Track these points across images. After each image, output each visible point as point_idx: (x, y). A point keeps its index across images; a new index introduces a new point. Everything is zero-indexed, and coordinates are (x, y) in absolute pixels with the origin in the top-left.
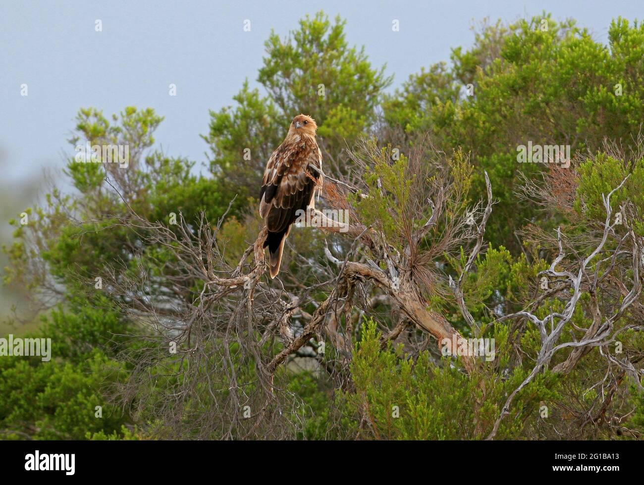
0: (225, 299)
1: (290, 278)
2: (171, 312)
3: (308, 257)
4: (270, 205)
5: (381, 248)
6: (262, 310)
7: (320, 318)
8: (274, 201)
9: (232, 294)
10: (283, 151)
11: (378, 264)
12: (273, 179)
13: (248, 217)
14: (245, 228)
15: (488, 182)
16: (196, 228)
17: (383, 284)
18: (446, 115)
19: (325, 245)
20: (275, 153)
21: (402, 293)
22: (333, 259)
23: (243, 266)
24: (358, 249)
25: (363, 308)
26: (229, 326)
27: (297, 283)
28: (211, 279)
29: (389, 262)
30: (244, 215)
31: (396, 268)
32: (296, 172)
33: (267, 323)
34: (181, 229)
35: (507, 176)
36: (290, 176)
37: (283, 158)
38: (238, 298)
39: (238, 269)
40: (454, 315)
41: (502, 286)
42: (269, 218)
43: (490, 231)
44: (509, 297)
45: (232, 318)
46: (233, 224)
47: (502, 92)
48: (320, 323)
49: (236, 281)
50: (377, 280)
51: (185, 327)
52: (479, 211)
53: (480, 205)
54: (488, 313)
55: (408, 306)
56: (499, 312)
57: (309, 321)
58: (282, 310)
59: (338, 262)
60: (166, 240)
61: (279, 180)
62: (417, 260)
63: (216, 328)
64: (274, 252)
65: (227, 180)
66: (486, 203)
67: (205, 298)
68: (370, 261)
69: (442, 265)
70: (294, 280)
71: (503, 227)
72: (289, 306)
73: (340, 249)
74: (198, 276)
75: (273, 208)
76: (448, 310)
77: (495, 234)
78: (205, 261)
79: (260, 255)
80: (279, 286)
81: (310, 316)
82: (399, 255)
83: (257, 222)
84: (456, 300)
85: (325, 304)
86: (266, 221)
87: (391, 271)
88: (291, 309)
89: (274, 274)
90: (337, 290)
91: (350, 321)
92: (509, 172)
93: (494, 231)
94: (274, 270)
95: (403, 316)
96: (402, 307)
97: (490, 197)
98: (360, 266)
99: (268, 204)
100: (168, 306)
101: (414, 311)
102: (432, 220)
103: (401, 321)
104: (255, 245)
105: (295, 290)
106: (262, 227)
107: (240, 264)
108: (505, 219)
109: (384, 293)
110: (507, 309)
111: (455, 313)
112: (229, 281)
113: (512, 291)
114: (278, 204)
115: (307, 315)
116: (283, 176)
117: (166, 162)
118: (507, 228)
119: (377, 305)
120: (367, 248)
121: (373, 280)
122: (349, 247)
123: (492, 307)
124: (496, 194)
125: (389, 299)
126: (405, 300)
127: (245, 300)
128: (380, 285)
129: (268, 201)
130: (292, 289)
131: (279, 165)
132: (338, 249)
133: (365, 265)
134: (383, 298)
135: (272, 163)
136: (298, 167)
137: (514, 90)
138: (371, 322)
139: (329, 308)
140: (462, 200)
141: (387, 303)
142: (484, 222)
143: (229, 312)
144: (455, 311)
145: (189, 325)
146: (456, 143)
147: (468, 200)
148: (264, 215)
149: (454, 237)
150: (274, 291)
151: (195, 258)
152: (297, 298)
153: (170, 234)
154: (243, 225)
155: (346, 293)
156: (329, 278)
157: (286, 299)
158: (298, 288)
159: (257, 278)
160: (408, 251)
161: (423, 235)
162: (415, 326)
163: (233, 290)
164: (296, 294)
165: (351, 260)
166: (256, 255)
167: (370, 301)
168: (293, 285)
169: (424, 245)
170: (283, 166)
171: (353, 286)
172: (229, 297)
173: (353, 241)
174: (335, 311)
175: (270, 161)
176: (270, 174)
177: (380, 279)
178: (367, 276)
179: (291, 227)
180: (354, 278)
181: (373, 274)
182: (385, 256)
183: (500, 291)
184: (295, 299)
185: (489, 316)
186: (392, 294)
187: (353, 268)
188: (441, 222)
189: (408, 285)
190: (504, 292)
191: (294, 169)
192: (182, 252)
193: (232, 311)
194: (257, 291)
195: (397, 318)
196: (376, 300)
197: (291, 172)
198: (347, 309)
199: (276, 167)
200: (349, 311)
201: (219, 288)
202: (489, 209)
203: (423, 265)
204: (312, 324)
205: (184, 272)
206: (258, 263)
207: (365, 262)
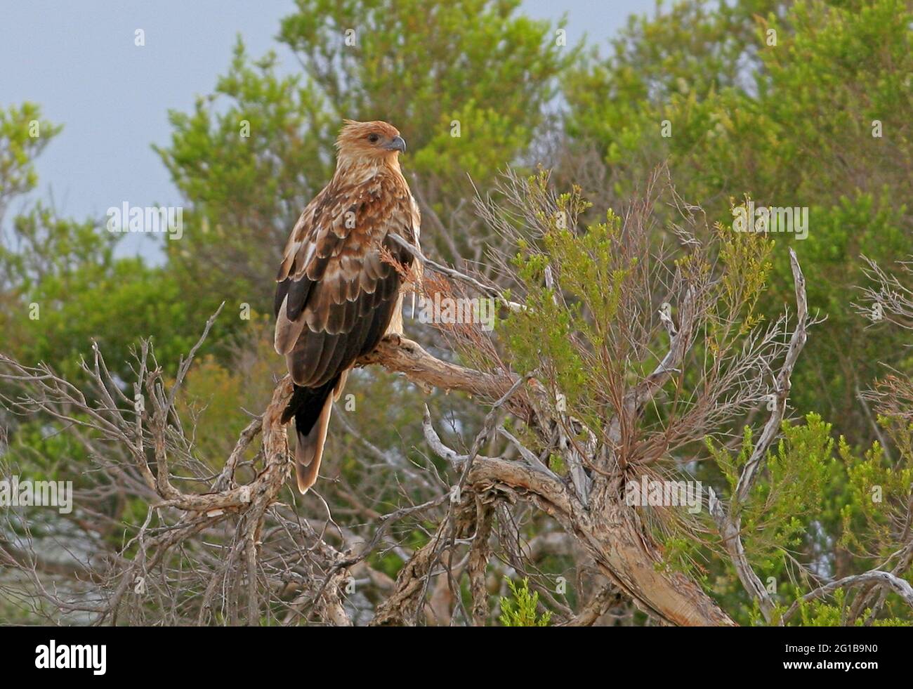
0: (195, 544)
1: (343, 494)
2: (72, 571)
3: (386, 447)
4: (298, 326)
5: (553, 424)
6: (281, 566)
7: (413, 584)
8: (308, 316)
9: (211, 531)
10: (329, 202)
11: (547, 462)
12: (307, 265)
13: (247, 355)
14: (237, 378)
15: (797, 273)
16: (129, 378)
17: (558, 508)
18: (690, 121)
19: (425, 419)
20: (313, 207)
21: (602, 528)
22: (444, 450)
23: (238, 466)
24: (500, 428)
25: (513, 562)
26: (205, 604)
27: (360, 507)
28: (163, 496)
29: (572, 457)
30: (235, 350)
31: (588, 471)
32: (360, 251)
33: (294, 595)
34: (95, 383)
35: (831, 259)
36: (346, 258)
37: (329, 219)
38: (226, 540)
39: (226, 472)
40: (719, 580)
41: (829, 513)
42: (297, 355)
43: (800, 386)
44: (845, 541)
45: (213, 584)
46: (210, 373)
47: (818, 73)
48: (413, 596)
49: (220, 501)
50: (543, 499)
51: (104, 605)
52: (779, 338)
53: (782, 326)
54: (797, 573)
55: (615, 558)
56: (823, 573)
57: (388, 592)
58: (326, 567)
59: (456, 458)
60: (59, 407)
61: (320, 268)
62: (633, 454)
63: (174, 607)
64: (306, 433)
65: (203, 266)
66: (793, 324)
67: (150, 540)
68: (527, 453)
69: (692, 464)
70: (354, 498)
71: (829, 377)
72: (342, 557)
73: (458, 426)
74: (133, 491)
75: (306, 332)
76: (705, 566)
77: (811, 394)
78: (151, 455)
79: (276, 440)
80: (319, 512)
81: (390, 580)
82: (594, 440)
83: (266, 368)
84: (724, 544)
85: (425, 552)
86: (288, 361)
87: (576, 479)
88: (347, 565)
89: (305, 483)
90: (452, 521)
91: (483, 591)
92: (834, 249)
93: (809, 386)
94: (306, 473)
95: (603, 581)
96: (601, 561)
97: (803, 307)
98: (504, 465)
99: (295, 323)
100: (64, 556)
101: (628, 569)
102: (670, 361)
103: (597, 592)
104: (266, 417)
105: (355, 522)
106: (279, 376)
107: (231, 461)
108: (835, 359)
109: (560, 529)
110: (840, 565)
111: (723, 574)
112: (205, 499)
113: (852, 527)
114: (317, 324)
115: (382, 579)
116: (329, 258)
117: (62, 230)
118: (838, 379)
119: (542, 556)
120: (521, 424)
121: (534, 498)
122: (479, 424)
123: (805, 561)
124: (816, 300)
125: (569, 543)
126: (607, 543)
127: (241, 543)
128: (551, 511)
129: (295, 315)
130: (348, 518)
131: (321, 233)
132: (453, 426)
133: (517, 465)
134: (555, 539)
135: (305, 228)
136: (365, 239)
137: (846, 65)
138: (525, 591)
139: (433, 561)
140: (743, 317)
141: (564, 551)
142: (788, 367)
143: (204, 570)
144: (721, 567)
145: (113, 601)
146: (720, 186)
147: (755, 317)
148: (283, 348)
149: (721, 400)
150: (308, 525)
151: (125, 447)
152: (359, 539)
153: (70, 391)
154: (231, 374)
155: (472, 529)
156: (433, 494)
157: (336, 542)
158: (361, 518)
159: (270, 492)
160: (615, 432)
161: (649, 395)
162: (630, 603)
163: (215, 522)
164: (356, 531)
165: (482, 452)
166: (267, 439)
167: (528, 548)
168: (349, 511)
169: (650, 417)
170: (331, 236)
171: (489, 511)
172: (205, 538)
173: (487, 410)
174: (449, 570)
175: (300, 224)
176: (301, 254)
177: (551, 497)
178: (521, 488)
179: (345, 375)
180: (491, 495)
181: (534, 485)
182: (563, 443)
183: (825, 523)
184: (355, 543)
185: (799, 580)
186: (578, 531)
187: (487, 470)
188: (690, 365)
189: (615, 509)
190: (833, 527)
191: (355, 244)
192: (96, 434)
193: (212, 568)
194: (270, 524)
195: (589, 586)
196: (541, 544)
197: (347, 251)
198: (474, 565)
199: (313, 239)
200: (480, 569)
201: (183, 515)
202: (800, 336)
203: (649, 465)
204: (396, 599)
205: (103, 480)
206: (271, 460)
207: (516, 456)
